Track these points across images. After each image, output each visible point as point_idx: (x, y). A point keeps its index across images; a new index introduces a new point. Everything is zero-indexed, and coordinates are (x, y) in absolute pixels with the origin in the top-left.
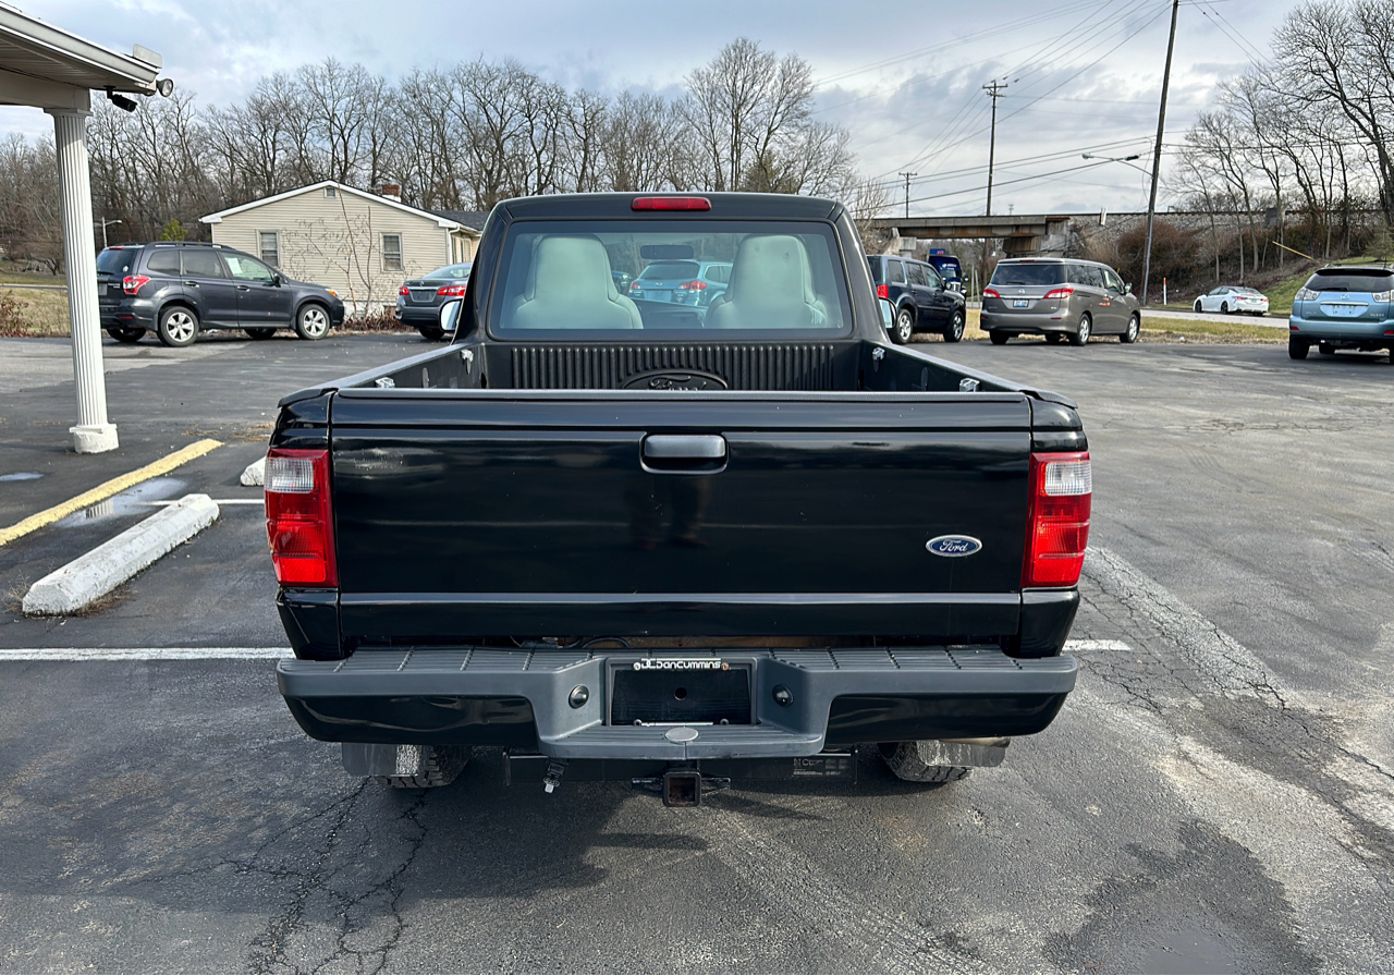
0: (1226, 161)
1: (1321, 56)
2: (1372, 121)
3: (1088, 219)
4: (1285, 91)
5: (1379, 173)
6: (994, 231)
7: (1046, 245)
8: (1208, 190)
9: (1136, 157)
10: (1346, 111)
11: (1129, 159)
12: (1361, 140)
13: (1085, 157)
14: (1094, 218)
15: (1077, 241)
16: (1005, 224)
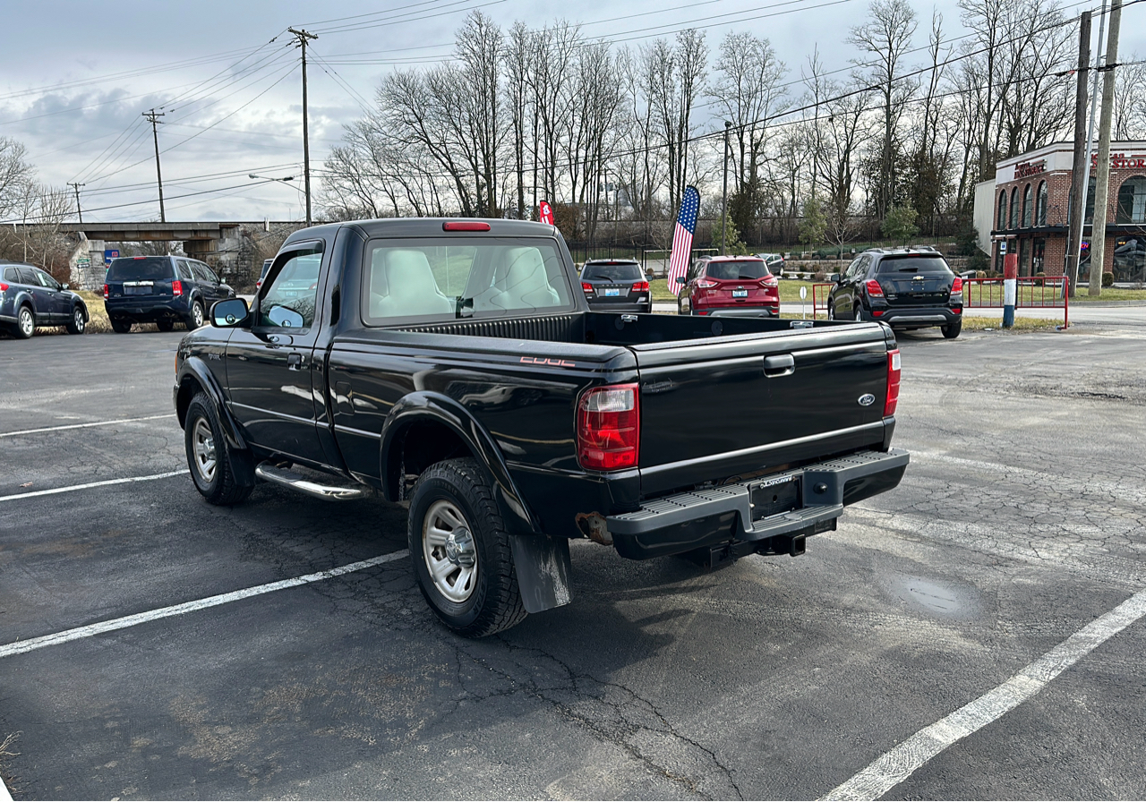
0: (356, 184)
1: (410, 111)
2: (449, 159)
3: (255, 226)
4: (390, 134)
5: (459, 197)
6: (175, 235)
7: (222, 247)
8: (348, 206)
9: (291, 179)
10: (433, 152)
11: (286, 179)
12: (444, 174)
13: (251, 177)
14: (259, 225)
15: (249, 243)
16: (184, 229)
